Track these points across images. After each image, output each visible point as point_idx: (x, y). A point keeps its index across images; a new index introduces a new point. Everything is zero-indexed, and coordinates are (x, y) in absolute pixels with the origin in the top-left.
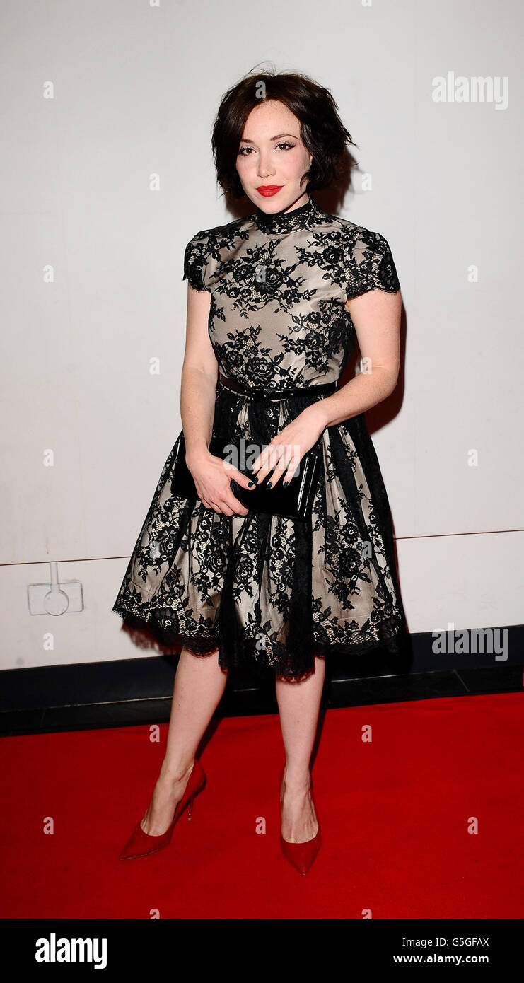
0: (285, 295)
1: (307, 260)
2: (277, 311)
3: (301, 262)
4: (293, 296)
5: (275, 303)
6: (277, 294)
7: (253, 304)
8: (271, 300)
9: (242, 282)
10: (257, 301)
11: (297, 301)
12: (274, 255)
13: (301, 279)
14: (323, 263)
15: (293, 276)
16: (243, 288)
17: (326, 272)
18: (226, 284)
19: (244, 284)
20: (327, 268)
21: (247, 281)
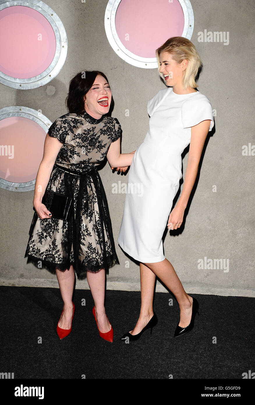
0: (98, 147)
1: (102, 133)
2: (97, 152)
3: (101, 134)
4: (101, 147)
5: (96, 150)
6: (96, 147)
7: (89, 150)
8: (94, 149)
9: (85, 143)
10: (90, 149)
11: (102, 148)
12: (95, 133)
13: (102, 140)
14: (107, 133)
15: (100, 139)
16: (86, 145)
17: (108, 136)
18: (80, 144)
19: (86, 144)
20: (109, 135)
21: (87, 142)
